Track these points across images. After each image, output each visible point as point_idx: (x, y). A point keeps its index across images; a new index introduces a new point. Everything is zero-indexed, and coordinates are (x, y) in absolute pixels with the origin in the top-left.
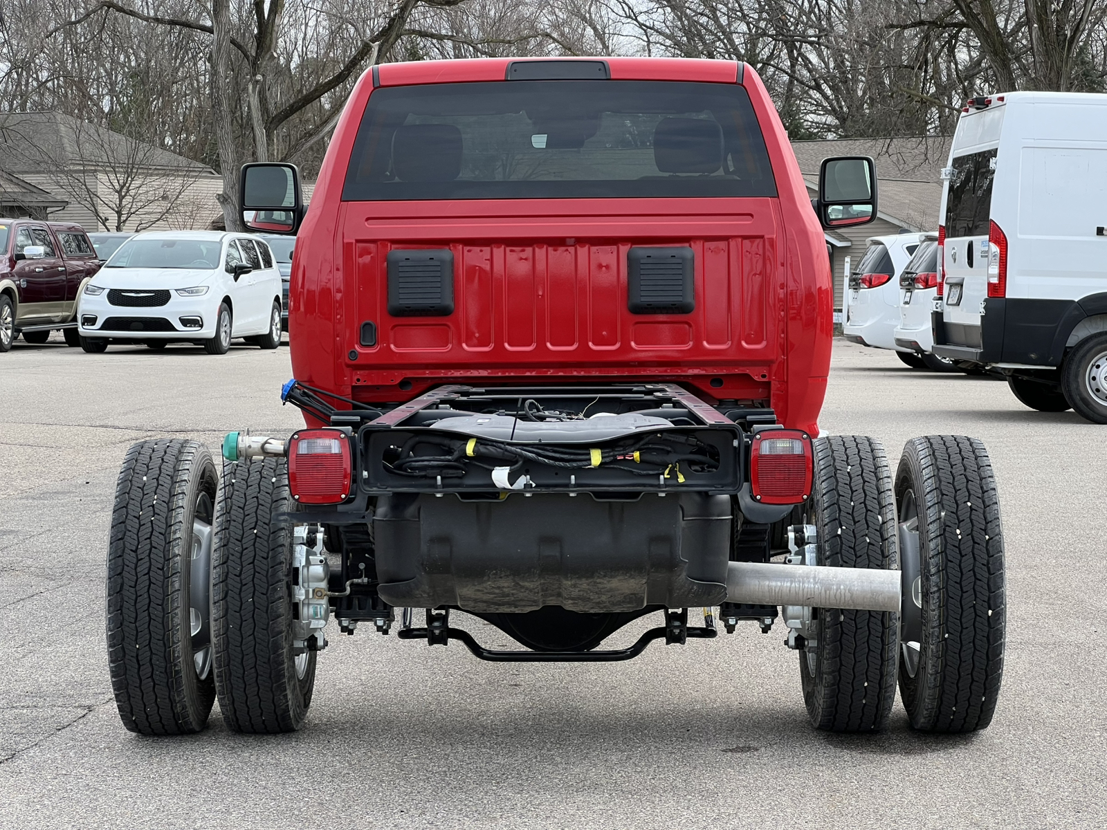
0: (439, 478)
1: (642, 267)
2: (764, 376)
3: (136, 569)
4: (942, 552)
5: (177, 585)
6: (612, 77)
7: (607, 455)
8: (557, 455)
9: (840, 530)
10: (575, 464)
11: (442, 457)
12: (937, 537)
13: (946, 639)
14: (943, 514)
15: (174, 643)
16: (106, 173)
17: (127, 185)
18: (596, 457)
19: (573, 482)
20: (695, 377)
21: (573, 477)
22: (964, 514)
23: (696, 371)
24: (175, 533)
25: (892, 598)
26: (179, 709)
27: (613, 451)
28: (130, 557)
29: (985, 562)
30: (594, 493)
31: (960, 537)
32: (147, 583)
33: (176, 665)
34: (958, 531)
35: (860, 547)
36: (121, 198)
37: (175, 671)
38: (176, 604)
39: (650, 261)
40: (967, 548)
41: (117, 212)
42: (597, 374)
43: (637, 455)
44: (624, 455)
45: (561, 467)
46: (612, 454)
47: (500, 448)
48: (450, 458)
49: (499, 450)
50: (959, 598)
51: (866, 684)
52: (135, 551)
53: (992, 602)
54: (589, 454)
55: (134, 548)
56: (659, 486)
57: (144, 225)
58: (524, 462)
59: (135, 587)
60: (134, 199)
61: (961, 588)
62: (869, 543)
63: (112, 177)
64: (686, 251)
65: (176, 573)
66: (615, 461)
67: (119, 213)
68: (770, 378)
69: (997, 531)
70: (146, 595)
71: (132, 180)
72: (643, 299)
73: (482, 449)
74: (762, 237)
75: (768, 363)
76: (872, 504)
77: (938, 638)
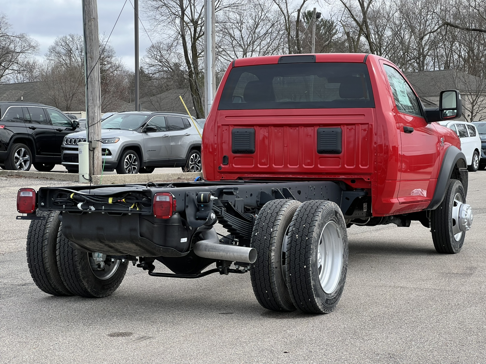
0: (64, 206)
1: (321, 135)
2: (369, 179)
3: (34, 237)
4: (290, 243)
5: (46, 243)
6: (316, 62)
7: (114, 200)
8: (97, 199)
9: (257, 233)
10: (103, 202)
11: (63, 199)
12: (290, 237)
13: (290, 276)
14: (294, 229)
15: (46, 263)
16: (467, 95)
17: (476, 100)
18: (110, 200)
19: (103, 208)
20: (343, 178)
21: (103, 207)
22: (301, 230)
23: (343, 177)
24: (48, 225)
25: (246, 258)
26: (53, 286)
27: (117, 198)
28: (33, 233)
29: (304, 248)
30: (108, 212)
31: (297, 238)
32: (37, 242)
33: (47, 271)
34: (297, 236)
35: (262, 240)
36: (473, 106)
37: (48, 273)
38: (46, 249)
39: (324, 133)
40: (298, 242)
41: (471, 112)
42: (307, 177)
43: (124, 200)
44: (120, 200)
45: (98, 203)
46: (116, 199)
47: (80, 196)
48: (65, 199)
49: (79, 197)
50: (294, 261)
51: (266, 292)
52: (35, 231)
53: (306, 263)
54: (108, 199)
55: (35, 230)
56: (128, 211)
57: (483, 118)
58: (87, 201)
59: (33, 243)
60: (479, 106)
61: (295, 257)
62: (265, 239)
63: (470, 97)
64: (338, 129)
65: (47, 239)
66: (117, 202)
67: (472, 113)
68: (371, 180)
69: (311, 236)
70: (36, 246)
71: (478, 98)
72: (321, 148)
73: (75, 196)
74: (368, 124)
75: (370, 174)
76: (271, 224)
77: (288, 275)
